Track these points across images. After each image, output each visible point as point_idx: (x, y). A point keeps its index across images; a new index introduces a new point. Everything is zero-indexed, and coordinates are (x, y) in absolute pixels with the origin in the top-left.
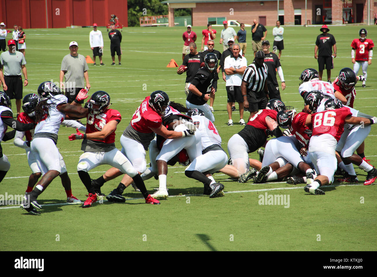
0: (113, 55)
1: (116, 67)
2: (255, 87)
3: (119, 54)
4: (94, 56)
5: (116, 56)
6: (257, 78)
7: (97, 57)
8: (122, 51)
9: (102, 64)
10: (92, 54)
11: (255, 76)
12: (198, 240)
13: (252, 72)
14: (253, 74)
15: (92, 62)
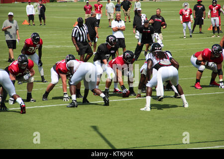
0: (40, 19)
1: (43, 27)
2: (81, 39)
3: (44, 19)
4: (29, 20)
5: (42, 20)
6: (81, 33)
7: (31, 21)
8: (46, 17)
9: (34, 25)
10: (28, 19)
11: (79, 32)
12: (92, 129)
13: (76, 30)
14: (78, 31)
15: (28, 24)
